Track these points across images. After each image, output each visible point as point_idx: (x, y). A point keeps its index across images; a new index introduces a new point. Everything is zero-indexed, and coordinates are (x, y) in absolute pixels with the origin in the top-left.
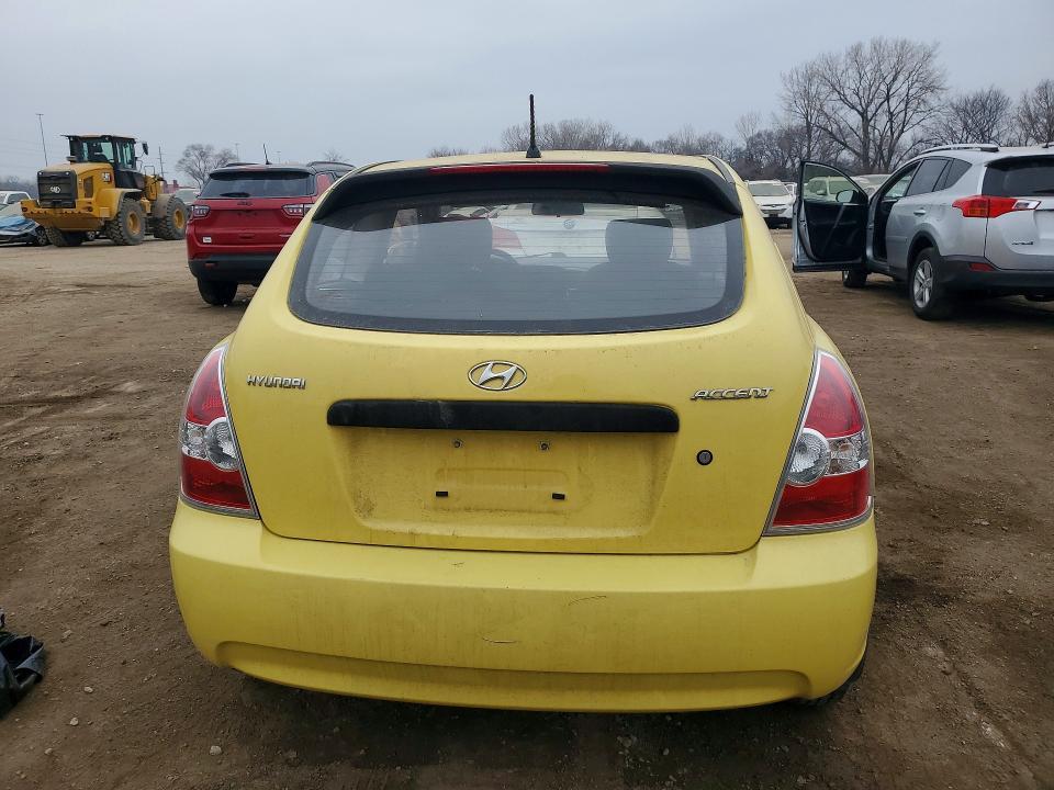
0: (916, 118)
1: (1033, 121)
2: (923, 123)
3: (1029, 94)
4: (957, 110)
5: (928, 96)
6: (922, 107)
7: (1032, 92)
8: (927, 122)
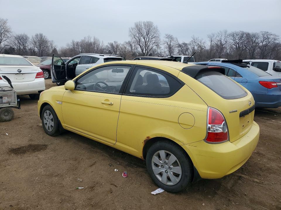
0: (4, 39)
1: (35, 43)
2: (6, 40)
3: (34, 37)
4: (16, 38)
5: (7, 33)
6: (6, 36)
7: (34, 36)
8: (8, 40)
